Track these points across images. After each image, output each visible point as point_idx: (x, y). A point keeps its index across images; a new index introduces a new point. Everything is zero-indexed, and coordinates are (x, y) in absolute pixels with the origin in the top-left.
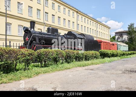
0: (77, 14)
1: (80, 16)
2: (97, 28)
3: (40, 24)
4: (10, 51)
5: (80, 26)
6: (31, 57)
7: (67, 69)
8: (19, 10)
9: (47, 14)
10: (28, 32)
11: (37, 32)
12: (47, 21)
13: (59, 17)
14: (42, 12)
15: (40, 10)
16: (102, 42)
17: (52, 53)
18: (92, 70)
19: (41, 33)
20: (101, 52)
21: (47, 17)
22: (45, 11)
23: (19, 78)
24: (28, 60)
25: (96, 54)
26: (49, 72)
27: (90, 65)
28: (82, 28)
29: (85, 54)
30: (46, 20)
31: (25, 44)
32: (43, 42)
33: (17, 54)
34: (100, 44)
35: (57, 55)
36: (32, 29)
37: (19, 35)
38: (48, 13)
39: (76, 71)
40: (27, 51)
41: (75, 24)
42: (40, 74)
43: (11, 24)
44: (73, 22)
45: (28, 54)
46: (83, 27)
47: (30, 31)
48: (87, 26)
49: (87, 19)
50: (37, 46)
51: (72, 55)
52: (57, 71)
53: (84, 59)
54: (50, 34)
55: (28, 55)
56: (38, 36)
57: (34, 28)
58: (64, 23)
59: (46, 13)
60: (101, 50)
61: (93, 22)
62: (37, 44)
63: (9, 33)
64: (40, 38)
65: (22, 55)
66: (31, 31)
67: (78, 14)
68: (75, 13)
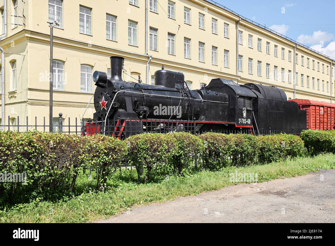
0: (237, 28)
1: (246, 33)
2: (295, 64)
3: (137, 58)
4: (59, 143)
5: (245, 60)
6: (112, 156)
7: (210, 190)
8: (83, 27)
9: (153, 33)
10: (106, 85)
11: (128, 86)
12: (155, 50)
13: (187, 40)
14: (141, 28)
15: (137, 23)
16: (309, 106)
17: (167, 144)
18: (280, 194)
19: (138, 87)
20: (307, 136)
21: (156, 39)
22: (150, 24)
23: (83, 217)
24: (105, 164)
25: (291, 143)
26: (160, 199)
27: (274, 178)
28: (250, 67)
29: (260, 144)
30: (151, 47)
31: (99, 116)
32: (145, 112)
33: (78, 151)
34: (305, 112)
35: (181, 148)
36: (117, 78)
37: (83, 91)
38: (156, 30)
39: (236, 196)
40: (103, 140)
41: (232, 55)
42: (136, 204)
43: (64, 62)
44: (226, 51)
45: (106, 149)
46: (255, 63)
47: (110, 83)
48: (265, 59)
49: (264, 40)
50: (128, 122)
51: (223, 149)
52: (181, 195)
53: (256, 159)
54: (162, 87)
55: (105, 153)
56: (130, 96)
57: (120, 75)
58: (201, 53)
59: (151, 28)
60: (306, 132)
61: (283, 49)
62: (129, 115)
63: (59, 86)
64: (136, 99)
65: (89, 151)
66: (113, 81)
67: (239, 29)
68: (232, 26)
